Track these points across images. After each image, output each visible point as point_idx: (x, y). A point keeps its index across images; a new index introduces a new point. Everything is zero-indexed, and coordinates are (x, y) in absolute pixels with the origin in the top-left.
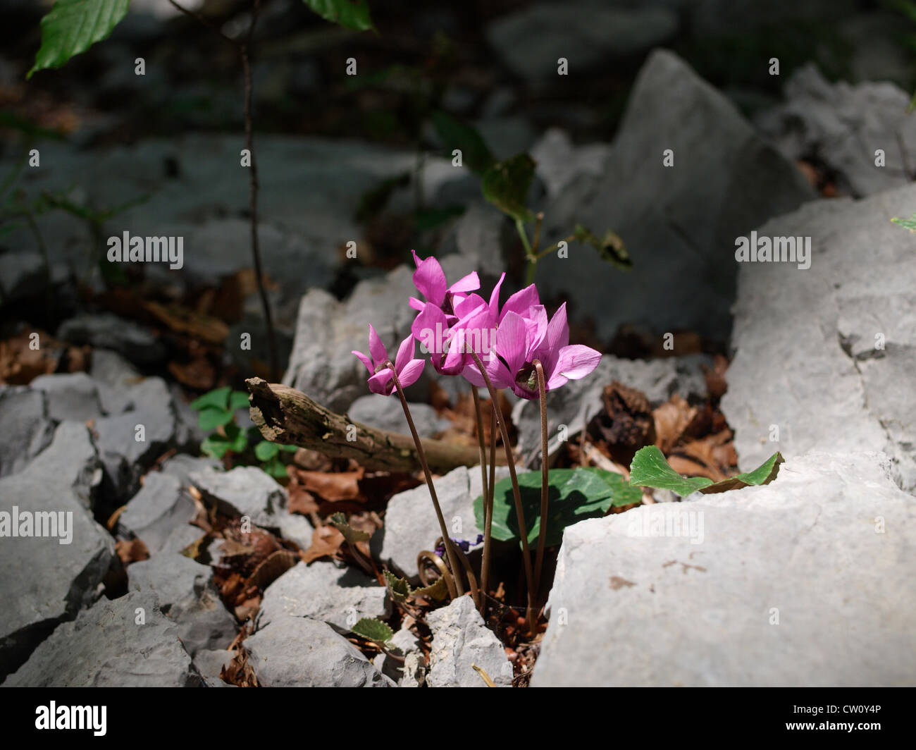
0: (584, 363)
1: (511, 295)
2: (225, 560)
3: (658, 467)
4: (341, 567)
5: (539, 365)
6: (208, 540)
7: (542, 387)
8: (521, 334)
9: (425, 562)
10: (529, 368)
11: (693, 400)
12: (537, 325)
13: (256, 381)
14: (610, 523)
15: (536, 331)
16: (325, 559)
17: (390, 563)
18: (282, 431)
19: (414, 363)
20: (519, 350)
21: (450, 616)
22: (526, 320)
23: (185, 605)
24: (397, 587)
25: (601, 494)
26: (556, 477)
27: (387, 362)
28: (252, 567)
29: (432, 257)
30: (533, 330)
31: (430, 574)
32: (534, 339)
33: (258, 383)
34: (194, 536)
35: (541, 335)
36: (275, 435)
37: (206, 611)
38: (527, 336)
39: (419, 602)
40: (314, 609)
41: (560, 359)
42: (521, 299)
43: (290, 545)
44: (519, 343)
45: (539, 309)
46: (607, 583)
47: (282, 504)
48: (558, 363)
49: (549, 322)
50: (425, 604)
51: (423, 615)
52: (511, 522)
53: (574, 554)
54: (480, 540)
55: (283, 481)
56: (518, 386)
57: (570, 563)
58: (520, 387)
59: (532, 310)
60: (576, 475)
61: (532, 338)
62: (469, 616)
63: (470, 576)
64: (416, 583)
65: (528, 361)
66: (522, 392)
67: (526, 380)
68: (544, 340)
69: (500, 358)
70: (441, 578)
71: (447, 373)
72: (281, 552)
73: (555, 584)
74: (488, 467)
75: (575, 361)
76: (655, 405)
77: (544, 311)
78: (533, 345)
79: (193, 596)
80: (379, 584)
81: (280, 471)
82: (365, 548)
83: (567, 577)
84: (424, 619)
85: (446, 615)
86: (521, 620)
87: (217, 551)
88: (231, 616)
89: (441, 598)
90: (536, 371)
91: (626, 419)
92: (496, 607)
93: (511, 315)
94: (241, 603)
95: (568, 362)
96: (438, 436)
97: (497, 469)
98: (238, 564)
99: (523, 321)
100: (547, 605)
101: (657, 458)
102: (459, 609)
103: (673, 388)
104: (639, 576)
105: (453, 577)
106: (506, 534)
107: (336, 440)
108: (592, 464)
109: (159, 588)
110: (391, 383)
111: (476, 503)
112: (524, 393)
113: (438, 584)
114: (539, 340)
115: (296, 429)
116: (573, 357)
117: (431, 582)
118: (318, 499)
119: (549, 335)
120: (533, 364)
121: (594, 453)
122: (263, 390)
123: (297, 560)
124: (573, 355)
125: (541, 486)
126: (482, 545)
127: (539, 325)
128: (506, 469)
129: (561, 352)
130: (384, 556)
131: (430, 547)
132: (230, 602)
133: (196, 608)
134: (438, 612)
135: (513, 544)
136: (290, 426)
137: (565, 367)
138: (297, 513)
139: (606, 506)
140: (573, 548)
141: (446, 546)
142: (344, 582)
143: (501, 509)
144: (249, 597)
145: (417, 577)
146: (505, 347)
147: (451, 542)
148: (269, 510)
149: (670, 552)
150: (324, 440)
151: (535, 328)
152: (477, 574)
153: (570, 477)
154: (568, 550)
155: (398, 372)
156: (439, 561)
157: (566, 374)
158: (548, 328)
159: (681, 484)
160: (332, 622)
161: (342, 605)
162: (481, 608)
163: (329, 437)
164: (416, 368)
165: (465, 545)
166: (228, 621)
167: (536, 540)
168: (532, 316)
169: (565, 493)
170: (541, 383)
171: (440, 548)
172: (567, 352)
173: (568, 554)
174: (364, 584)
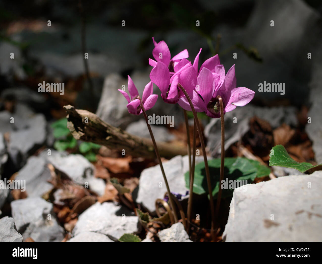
0: (245, 97)
1: (205, 60)
2: (61, 200)
3: (284, 156)
4: (118, 205)
5: (220, 99)
6: (54, 190)
7: (222, 111)
8: (210, 81)
9: (159, 204)
10: (215, 100)
11: (292, 126)
12: (219, 77)
13: (69, 107)
14: (261, 187)
15: (219, 79)
16: (110, 201)
17: (141, 205)
18: (83, 134)
19: (152, 96)
20: (209, 90)
21: (171, 233)
22: (213, 74)
23: (37, 223)
24: (143, 218)
25: (251, 171)
26: (227, 162)
27: (137, 96)
28: (74, 204)
29: (163, 41)
30: (217, 79)
31: (161, 211)
32: (218, 84)
33: (70, 108)
34: (48, 188)
35: (221, 81)
36: (80, 136)
37: (48, 226)
38: (214, 82)
39: (156, 226)
40: (101, 227)
41: (232, 95)
42: (211, 63)
43: (93, 194)
44: (209, 87)
45: (220, 67)
46: (262, 224)
47: (92, 173)
48: (231, 98)
49: (226, 75)
50: (158, 226)
51: (157, 232)
52: (204, 184)
53: (241, 205)
54: (187, 193)
55: (93, 162)
56: (208, 110)
57: (238, 210)
58: (210, 112)
59: (216, 68)
60: (237, 161)
61: (217, 83)
62: (181, 234)
63: (182, 213)
64: (154, 215)
65: (214, 97)
66: (210, 114)
67: (213, 107)
68: (223, 84)
69: (199, 95)
70: (166, 213)
71: (169, 102)
72: (89, 197)
73: (229, 221)
74: (192, 157)
75: (240, 96)
76: (274, 128)
77: (223, 69)
78: (217, 87)
79: (41, 219)
80: (135, 215)
81: (93, 157)
82: (129, 196)
83: (237, 218)
84: (157, 234)
85: (169, 233)
86: (208, 235)
87: (59, 196)
88: (62, 229)
89: (167, 223)
90: (219, 102)
91: (260, 134)
92: (196, 229)
93: (205, 70)
94: (68, 222)
95: (237, 97)
96: (169, 142)
97: (196, 158)
98: (68, 202)
99: (212, 74)
100: (224, 234)
101: (283, 152)
102: (175, 230)
103: (282, 121)
104: (281, 219)
105: (173, 212)
106: (201, 191)
107: (113, 140)
108: (244, 156)
109: (25, 214)
110: (140, 108)
111: (186, 175)
112: (212, 115)
113: (165, 217)
114: (220, 84)
115: (91, 134)
116: (239, 94)
117: (162, 215)
118: (109, 171)
119: (226, 82)
120: (217, 98)
121: (244, 151)
122: (73, 112)
123: (96, 201)
124: (238, 93)
125: (220, 166)
126: (188, 196)
127: (221, 76)
128: (202, 158)
129: (232, 92)
130: (139, 200)
131: (162, 197)
132: (62, 222)
133: (43, 225)
134: (165, 231)
135: (204, 196)
136: (88, 132)
137: (234, 100)
138: (99, 178)
139: (253, 177)
140: (240, 201)
141: (170, 196)
142: (119, 214)
143: (198, 178)
144: (73, 219)
145: (155, 212)
146: (202, 89)
147: (171, 195)
148: (84, 176)
149: (299, 204)
150: (107, 141)
151: (218, 78)
152: (185, 211)
153: (234, 162)
154: (237, 202)
155: (144, 102)
156: (165, 204)
157: (235, 104)
158: (225, 78)
159: (299, 165)
160: (110, 234)
161: (116, 225)
162: (188, 230)
163: (110, 139)
164: (154, 100)
165: (179, 196)
166: (60, 232)
167: (217, 194)
168: (216, 71)
169: (232, 170)
170: (222, 108)
171: (166, 197)
172: (236, 91)
173: (237, 205)
174: (128, 215)
